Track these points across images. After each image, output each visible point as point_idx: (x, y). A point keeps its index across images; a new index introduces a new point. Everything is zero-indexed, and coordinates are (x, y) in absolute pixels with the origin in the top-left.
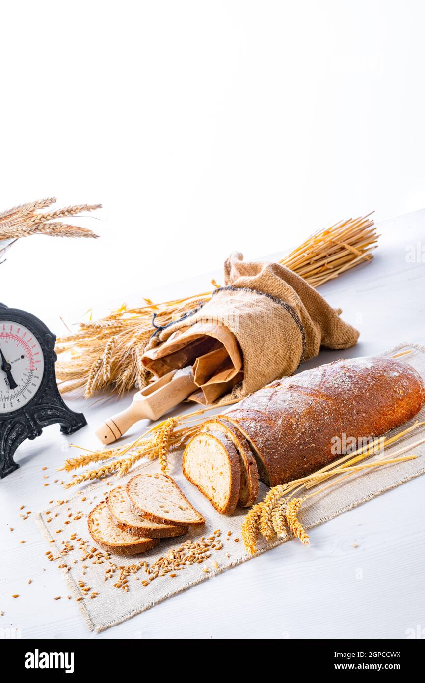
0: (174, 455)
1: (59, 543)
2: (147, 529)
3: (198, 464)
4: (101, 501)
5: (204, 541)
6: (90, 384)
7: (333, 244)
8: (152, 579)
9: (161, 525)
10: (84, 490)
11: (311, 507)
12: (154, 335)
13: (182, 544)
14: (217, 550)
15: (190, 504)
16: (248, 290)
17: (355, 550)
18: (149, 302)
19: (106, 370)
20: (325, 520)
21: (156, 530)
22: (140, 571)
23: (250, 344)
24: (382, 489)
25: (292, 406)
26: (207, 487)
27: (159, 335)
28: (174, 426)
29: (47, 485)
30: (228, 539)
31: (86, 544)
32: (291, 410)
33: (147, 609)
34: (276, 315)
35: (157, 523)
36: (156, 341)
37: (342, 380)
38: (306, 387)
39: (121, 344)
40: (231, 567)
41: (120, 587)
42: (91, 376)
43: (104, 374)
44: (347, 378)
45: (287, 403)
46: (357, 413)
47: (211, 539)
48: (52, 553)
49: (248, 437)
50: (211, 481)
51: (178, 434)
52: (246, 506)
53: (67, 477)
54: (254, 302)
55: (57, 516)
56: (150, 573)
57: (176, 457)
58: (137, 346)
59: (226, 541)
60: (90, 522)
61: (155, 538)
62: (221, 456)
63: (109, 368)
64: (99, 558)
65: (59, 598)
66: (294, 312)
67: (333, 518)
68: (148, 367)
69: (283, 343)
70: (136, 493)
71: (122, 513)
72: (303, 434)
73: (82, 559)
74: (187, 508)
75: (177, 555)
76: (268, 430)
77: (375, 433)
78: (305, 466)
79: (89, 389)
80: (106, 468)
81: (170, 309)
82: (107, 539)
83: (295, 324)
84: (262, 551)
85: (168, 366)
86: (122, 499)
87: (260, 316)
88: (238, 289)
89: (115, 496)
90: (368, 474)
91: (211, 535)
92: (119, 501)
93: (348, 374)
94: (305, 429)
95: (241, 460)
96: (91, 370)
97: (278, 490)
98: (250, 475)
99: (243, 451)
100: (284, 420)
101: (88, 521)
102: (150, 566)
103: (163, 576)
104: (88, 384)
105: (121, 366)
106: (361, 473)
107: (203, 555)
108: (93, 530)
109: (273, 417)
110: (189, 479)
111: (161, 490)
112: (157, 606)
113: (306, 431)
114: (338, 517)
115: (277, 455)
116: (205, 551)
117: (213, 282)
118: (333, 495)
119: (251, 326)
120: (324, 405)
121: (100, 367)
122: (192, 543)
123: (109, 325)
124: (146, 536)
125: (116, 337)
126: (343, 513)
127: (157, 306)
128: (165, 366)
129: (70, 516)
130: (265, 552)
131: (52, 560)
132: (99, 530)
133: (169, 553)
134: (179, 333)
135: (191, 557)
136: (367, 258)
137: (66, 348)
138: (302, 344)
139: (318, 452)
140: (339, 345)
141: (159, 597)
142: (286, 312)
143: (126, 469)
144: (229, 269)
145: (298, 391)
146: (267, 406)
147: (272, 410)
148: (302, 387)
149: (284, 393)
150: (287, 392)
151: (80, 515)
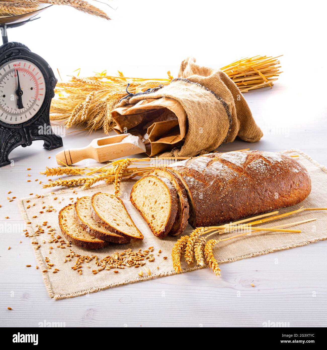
0: (124, 184)
1: (34, 225)
2: (103, 234)
3: (144, 196)
4: (69, 204)
5: (141, 252)
6: (71, 119)
7: (251, 69)
8: (100, 271)
9: (113, 233)
10: (56, 192)
11: (221, 248)
12: (126, 98)
13: (124, 250)
14: (150, 261)
15: (133, 222)
16: (199, 85)
17: (252, 288)
18: (121, 74)
19: (84, 113)
20: (231, 260)
21: (109, 236)
22: (92, 262)
23: (195, 123)
24: (274, 249)
25: (222, 174)
26: (148, 214)
27: (129, 99)
28: (129, 165)
29: (29, 181)
30: (159, 256)
31: (54, 232)
32: (221, 177)
33: (94, 292)
34: (216, 107)
35: (110, 231)
36: (126, 103)
37: (259, 165)
38: (234, 163)
39: (97, 98)
40: (159, 277)
41: (76, 270)
42: (73, 114)
43: (82, 115)
44: (264, 165)
45: (219, 171)
46: (266, 191)
47: (146, 252)
48: (29, 231)
49: (187, 188)
50: (152, 211)
51: (130, 170)
52: (175, 235)
53: (45, 180)
54: (203, 95)
55: (34, 205)
56: (99, 265)
57: (125, 186)
58: (109, 102)
59: (157, 257)
60: (60, 217)
61: (106, 241)
62: (164, 196)
63: (87, 112)
64: (62, 244)
65: (29, 266)
66: (228, 108)
67: (237, 261)
68: (115, 119)
69: (216, 128)
70: (97, 205)
71: (85, 217)
72: (226, 196)
73: (50, 242)
74: (132, 226)
75: (121, 257)
76: (202, 187)
77: (273, 208)
78: (221, 218)
79: (70, 122)
80: (74, 181)
81: (136, 83)
82: (72, 233)
83: (227, 117)
84: (184, 271)
85: (128, 121)
86: (86, 207)
87: (206, 105)
88: (192, 82)
89: (81, 203)
90: (264, 235)
91: (146, 249)
92: (84, 208)
93: (264, 162)
94: (228, 192)
95: (178, 202)
96: (74, 110)
97: (202, 230)
98: (184, 215)
99: (182, 197)
100: (215, 182)
101: (59, 216)
102: (100, 261)
103: (109, 270)
104: (70, 119)
105: (94, 112)
106: (259, 233)
107: (140, 262)
108: (62, 223)
109: (208, 178)
110: (134, 204)
111: (114, 207)
112: (102, 292)
113: (228, 194)
114: (241, 260)
115: (205, 206)
116: (141, 260)
117: (169, 73)
118: (238, 243)
119: (198, 110)
120: (245, 179)
121: (80, 110)
122: (132, 251)
123: (91, 83)
124: (100, 238)
125: (96, 92)
126: (244, 258)
127: (126, 79)
128: (126, 121)
129: (44, 208)
130: (185, 272)
131: (27, 236)
132: (67, 225)
133: (114, 254)
134: (145, 102)
135: (131, 261)
136: (270, 85)
137: (58, 90)
138: (227, 132)
139: (232, 211)
140: (248, 138)
141: (104, 285)
142: (223, 107)
143: (89, 186)
144: (184, 67)
145: (227, 165)
146: (205, 169)
147: (208, 173)
148: (231, 163)
149: (218, 164)
150: (220, 164)
151: (51, 209)
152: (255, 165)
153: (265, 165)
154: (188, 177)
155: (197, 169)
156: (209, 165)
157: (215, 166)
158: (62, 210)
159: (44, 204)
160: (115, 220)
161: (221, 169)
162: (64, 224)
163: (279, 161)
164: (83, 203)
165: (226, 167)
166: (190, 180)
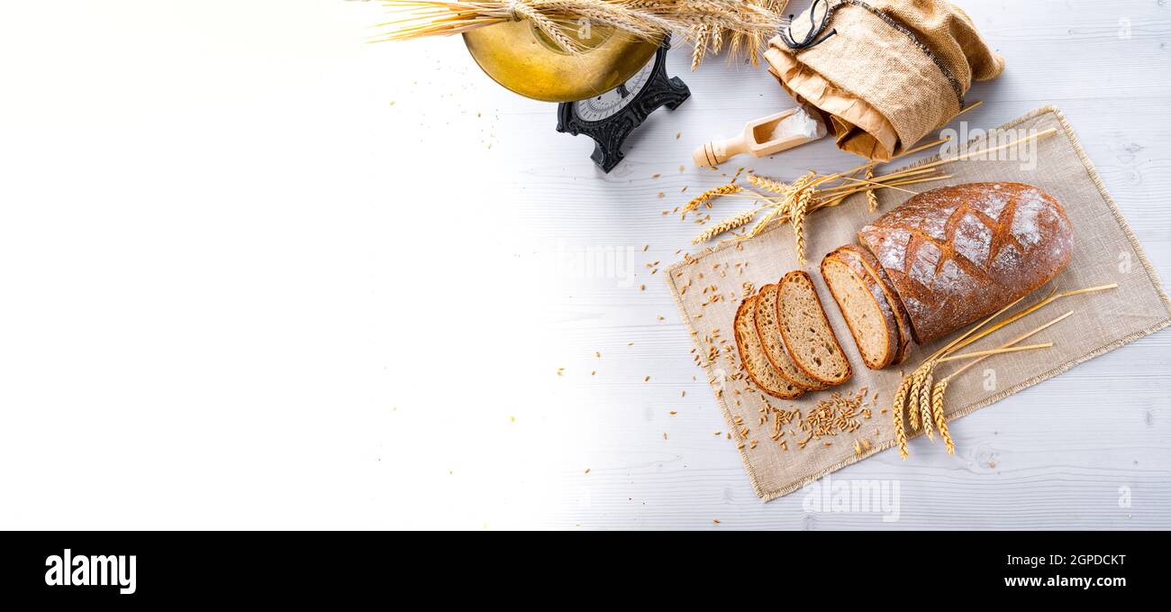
1: (702, 339)
3: (844, 289)
5: (852, 399)
8: (807, 441)
15: (834, 334)
16: (913, 38)
17: (991, 470)
21: (807, 385)
22: (794, 422)
25: (957, 288)
26: (853, 321)
29: (666, 213)
30: (875, 405)
32: (956, 293)
37: (1008, 259)
41: (777, 440)
44: (1014, 256)
45: (953, 283)
47: (858, 398)
48: (698, 353)
49: (910, 315)
54: (922, 75)
55: (690, 285)
56: (804, 430)
59: (874, 409)
60: (738, 339)
74: (835, 348)
91: (858, 391)
100: (947, 302)
102: (803, 419)
103: (817, 439)
107: (852, 422)
109: (938, 296)
110: (829, 287)
111: (806, 310)
116: (854, 416)
122: (839, 397)
129: (705, 292)
131: (699, 365)
133: (820, 405)
145: (964, 268)
146: (933, 280)
147: (937, 288)
148: (968, 260)
149: (951, 265)
150: (954, 265)
151: (715, 293)
152: (1002, 261)
153: (1017, 256)
154: (911, 299)
155: (921, 280)
156: (938, 269)
157: (946, 271)
158: (737, 318)
159: (702, 280)
160: (813, 351)
161: (956, 276)
162: (747, 356)
163: (1035, 241)
164: (763, 310)
165: (962, 271)
166: (914, 303)
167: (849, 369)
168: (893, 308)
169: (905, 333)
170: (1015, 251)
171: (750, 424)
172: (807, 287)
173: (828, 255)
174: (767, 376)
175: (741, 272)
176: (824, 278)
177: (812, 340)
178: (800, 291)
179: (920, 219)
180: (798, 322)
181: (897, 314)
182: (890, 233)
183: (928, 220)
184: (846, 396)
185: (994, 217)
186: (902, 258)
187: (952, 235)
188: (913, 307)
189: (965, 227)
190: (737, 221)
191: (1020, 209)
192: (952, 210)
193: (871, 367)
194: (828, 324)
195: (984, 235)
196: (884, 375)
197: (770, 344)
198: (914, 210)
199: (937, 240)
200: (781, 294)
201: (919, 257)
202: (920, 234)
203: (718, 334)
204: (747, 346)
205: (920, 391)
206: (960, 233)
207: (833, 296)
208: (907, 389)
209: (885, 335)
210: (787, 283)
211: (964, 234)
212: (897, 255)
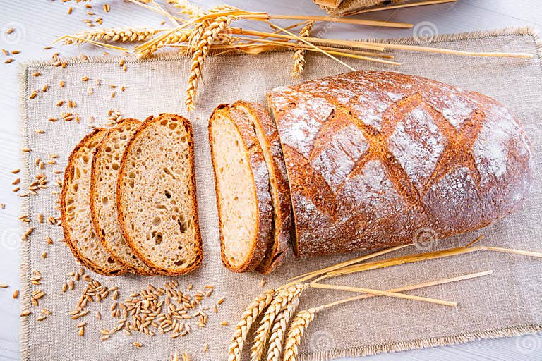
15: (196, 209)
25: (374, 203)
32: (369, 210)
44: (464, 185)
48: (21, 176)
55: (45, 91)
70: (131, 176)
72: (363, 241)
76: (325, 225)
89: (108, 150)
92: (110, 165)
94: (369, 237)
100: (352, 219)
109: (342, 207)
110: (211, 146)
129: (61, 105)
146: (344, 181)
147: (346, 195)
148: (402, 170)
149: (375, 169)
150: (380, 170)
151: (72, 111)
152: (446, 185)
153: (468, 185)
154: (304, 198)
155: (328, 177)
156: (356, 168)
157: (368, 175)
158: (78, 148)
159: (64, 90)
160: (157, 221)
161: (377, 187)
162: (71, 201)
163: (498, 174)
164: (113, 149)
165: (388, 182)
166: (306, 206)
167: (198, 257)
168: (275, 201)
169: (280, 240)
170: (469, 177)
171: (51, 287)
172: (183, 139)
173: (222, 107)
174: (87, 234)
175: (114, 96)
176: (210, 135)
177: (163, 207)
178: (171, 141)
179: (351, 94)
180: (151, 178)
181: (277, 212)
182: (306, 100)
183: (362, 98)
184: (184, 289)
185: (454, 122)
186: (311, 137)
187: (391, 129)
188: (303, 211)
189: (412, 123)
190: (129, 33)
191: (488, 124)
192: (398, 97)
193: (226, 264)
194: (194, 192)
195: (434, 142)
196: (241, 279)
197: (102, 196)
198: (347, 83)
199: (369, 129)
200: (141, 135)
201: (334, 143)
202: (346, 112)
203: (54, 160)
204: (76, 188)
205: (276, 316)
206: (402, 128)
207: (212, 161)
208: (261, 309)
209: (253, 235)
210: (157, 125)
211: (407, 131)
212: (306, 131)
